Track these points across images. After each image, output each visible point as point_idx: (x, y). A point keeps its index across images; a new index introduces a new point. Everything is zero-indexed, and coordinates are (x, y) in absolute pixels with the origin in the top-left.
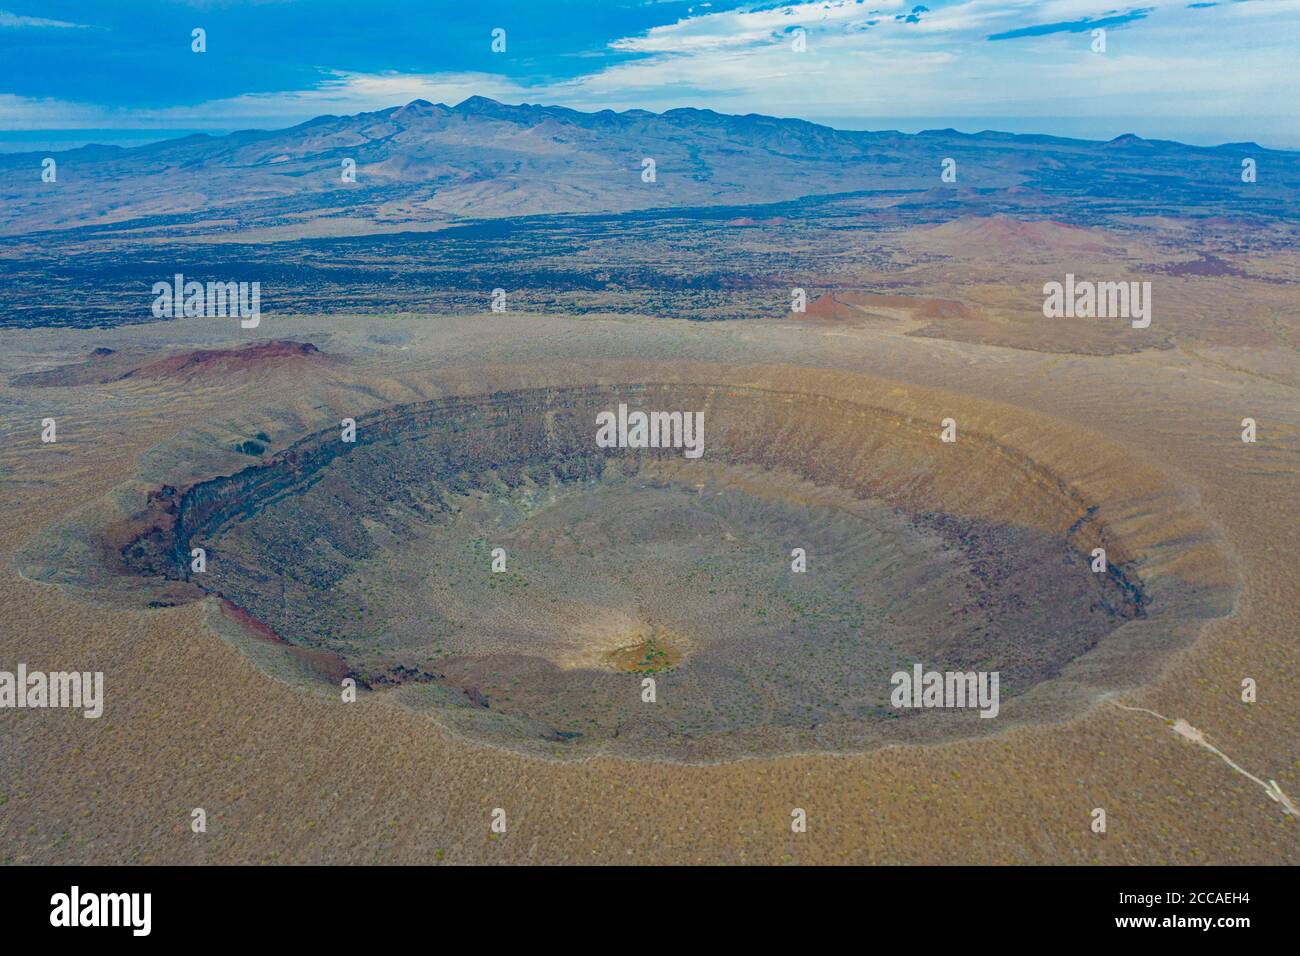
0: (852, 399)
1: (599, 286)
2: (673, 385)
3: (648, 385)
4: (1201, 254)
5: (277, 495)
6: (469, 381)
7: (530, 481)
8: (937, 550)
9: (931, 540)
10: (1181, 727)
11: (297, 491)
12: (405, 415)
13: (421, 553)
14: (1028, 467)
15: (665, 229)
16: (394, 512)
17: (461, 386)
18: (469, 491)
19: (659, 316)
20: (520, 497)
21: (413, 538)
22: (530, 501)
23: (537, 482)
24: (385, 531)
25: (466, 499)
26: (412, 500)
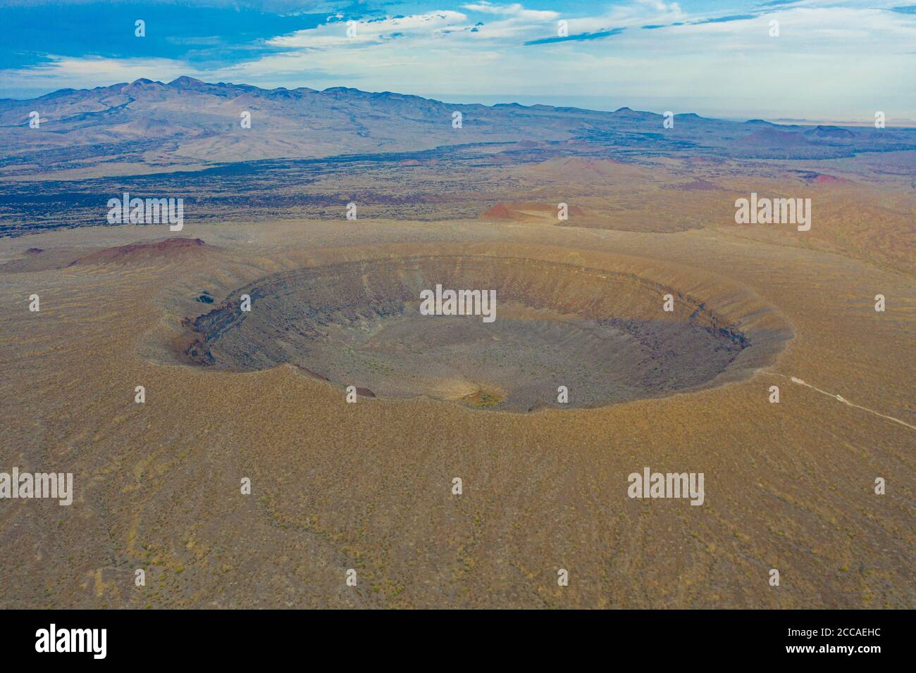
0: (546, 259)
2: (436, 257)
3: (421, 257)
4: (695, 178)
5: (227, 327)
6: (313, 258)
7: (362, 317)
8: (617, 336)
9: (613, 332)
10: (794, 379)
11: (237, 325)
12: (280, 279)
13: (318, 359)
14: (658, 289)
15: (362, 168)
16: (291, 336)
17: (309, 261)
18: (327, 324)
19: (399, 219)
20: (360, 326)
21: (308, 350)
22: (367, 328)
23: (366, 317)
24: (291, 347)
25: (328, 328)
26: (298, 330)
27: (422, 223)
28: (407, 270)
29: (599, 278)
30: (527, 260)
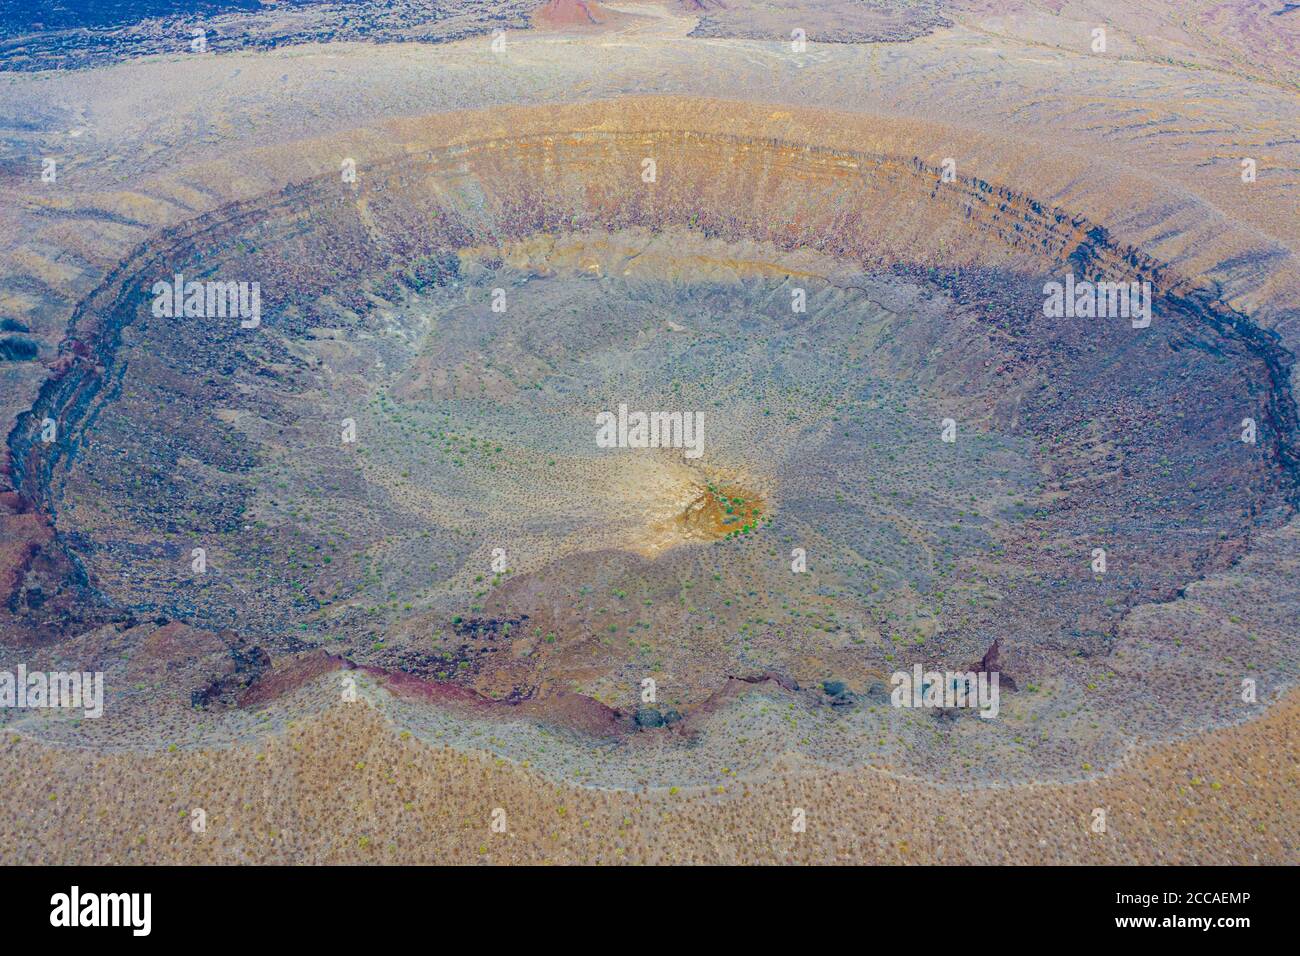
0: (727, 130)
2: (500, 140)
3: (471, 144)
6: (241, 176)
7: (379, 301)
8: (920, 301)
9: (910, 290)
11: (110, 397)
12: (179, 242)
13: (322, 438)
14: (978, 190)
16: (245, 389)
17: (234, 185)
18: (312, 331)
19: (378, 40)
20: (382, 325)
21: (293, 418)
22: (399, 328)
23: (389, 299)
24: (253, 420)
25: (317, 345)
26: (254, 364)
27: (431, 47)
28: (446, 177)
29: (842, 167)
30: (687, 134)
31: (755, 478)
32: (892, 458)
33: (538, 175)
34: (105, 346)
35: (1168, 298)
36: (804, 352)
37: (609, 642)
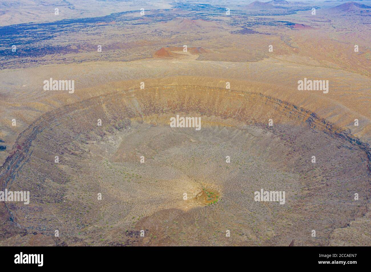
0: (207, 85)
1: (76, 51)
3: (135, 89)
4: (242, 27)
5: (20, 166)
6: (70, 98)
7: (107, 133)
8: (263, 133)
12: (50, 116)
13: (88, 174)
14: (279, 102)
15: (77, 27)
16: (67, 159)
17: (67, 100)
18: (87, 142)
19: (110, 61)
20: (108, 140)
21: (80, 168)
22: (113, 141)
23: (110, 132)
24: (68, 168)
25: (89, 146)
26: (70, 151)
27: (125, 63)
28: (128, 98)
29: (240, 96)
30: (196, 86)
31: (217, 186)
32: (257, 180)
33: (154, 97)
34: (27, 146)
35: (336, 134)
36: (230, 148)
37: (173, 238)
